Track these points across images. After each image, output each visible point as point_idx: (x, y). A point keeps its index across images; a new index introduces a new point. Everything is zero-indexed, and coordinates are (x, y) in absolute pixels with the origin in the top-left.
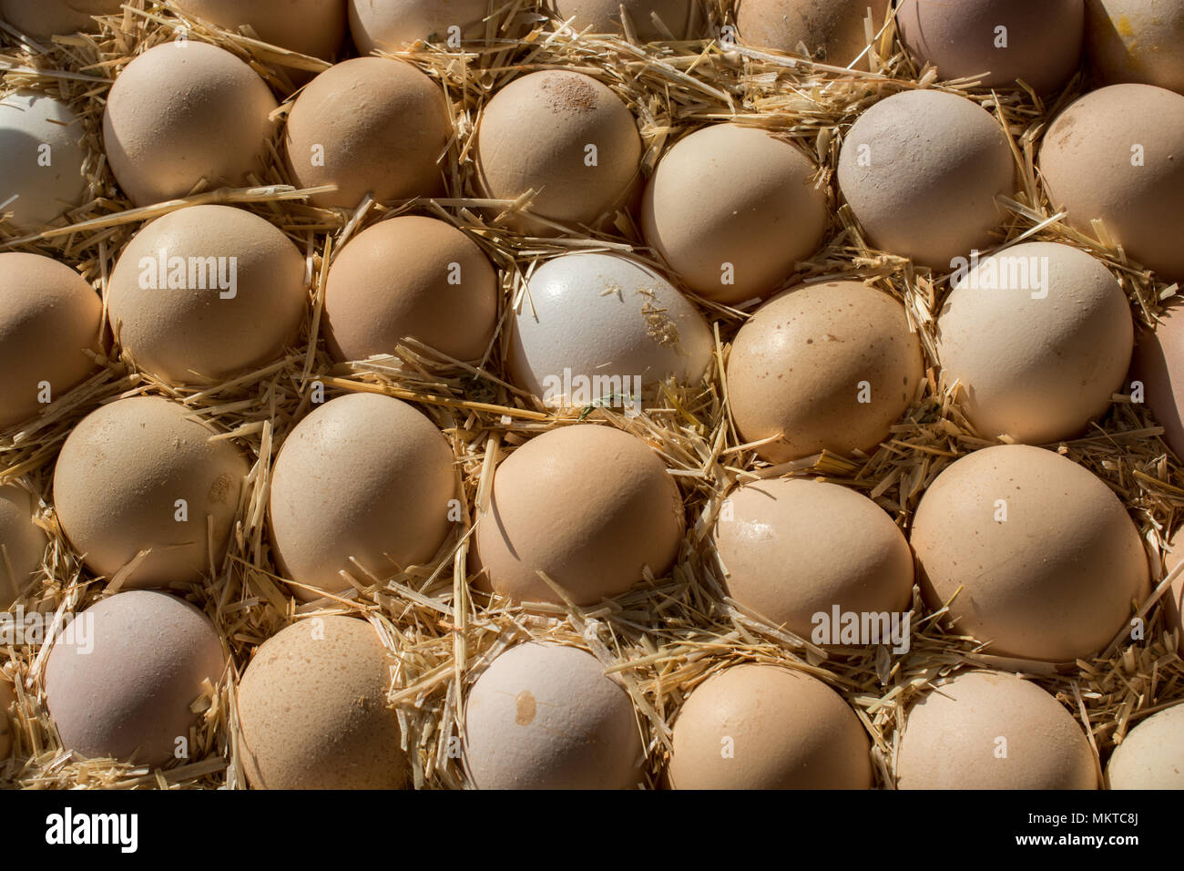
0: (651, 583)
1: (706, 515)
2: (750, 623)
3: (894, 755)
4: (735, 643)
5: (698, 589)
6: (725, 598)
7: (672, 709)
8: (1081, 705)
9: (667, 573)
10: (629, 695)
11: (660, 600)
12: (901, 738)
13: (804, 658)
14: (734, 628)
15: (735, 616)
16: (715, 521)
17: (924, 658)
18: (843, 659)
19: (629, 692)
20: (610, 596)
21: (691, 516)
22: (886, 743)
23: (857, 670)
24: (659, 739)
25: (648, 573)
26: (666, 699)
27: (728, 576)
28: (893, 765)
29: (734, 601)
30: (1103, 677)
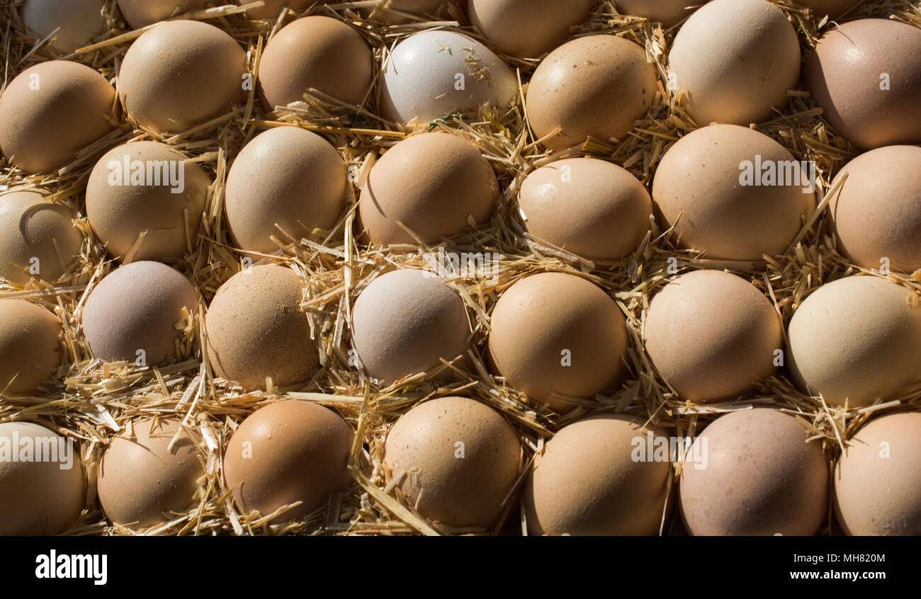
0: (474, 227)
1: (512, 185)
2: (542, 248)
3: (642, 327)
4: (531, 261)
5: (507, 231)
6: (525, 234)
7: (490, 306)
8: (770, 286)
9: (487, 221)
10: (460, 297)
11: (480, 238)
12: (646, 315)
13: (579, 269)
14: (532, 253)
15: (531, 244)
16: (518, 189)
17: (659, 265)
18: (607, 269)
19: (461, 294)
20: (447, 236)
21: (503, 185)
22: (637, 320)
23: (617, 275)
24: (482, 323)
25: (471, 220)
26: (487, 299)
27: (527, 220)
28: (642, 333)
29: (531, 235)
30: (784, 268)
